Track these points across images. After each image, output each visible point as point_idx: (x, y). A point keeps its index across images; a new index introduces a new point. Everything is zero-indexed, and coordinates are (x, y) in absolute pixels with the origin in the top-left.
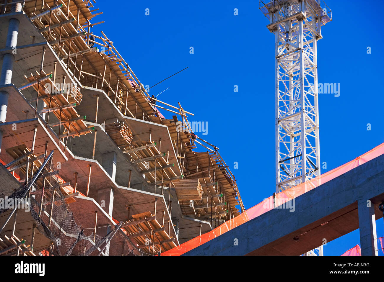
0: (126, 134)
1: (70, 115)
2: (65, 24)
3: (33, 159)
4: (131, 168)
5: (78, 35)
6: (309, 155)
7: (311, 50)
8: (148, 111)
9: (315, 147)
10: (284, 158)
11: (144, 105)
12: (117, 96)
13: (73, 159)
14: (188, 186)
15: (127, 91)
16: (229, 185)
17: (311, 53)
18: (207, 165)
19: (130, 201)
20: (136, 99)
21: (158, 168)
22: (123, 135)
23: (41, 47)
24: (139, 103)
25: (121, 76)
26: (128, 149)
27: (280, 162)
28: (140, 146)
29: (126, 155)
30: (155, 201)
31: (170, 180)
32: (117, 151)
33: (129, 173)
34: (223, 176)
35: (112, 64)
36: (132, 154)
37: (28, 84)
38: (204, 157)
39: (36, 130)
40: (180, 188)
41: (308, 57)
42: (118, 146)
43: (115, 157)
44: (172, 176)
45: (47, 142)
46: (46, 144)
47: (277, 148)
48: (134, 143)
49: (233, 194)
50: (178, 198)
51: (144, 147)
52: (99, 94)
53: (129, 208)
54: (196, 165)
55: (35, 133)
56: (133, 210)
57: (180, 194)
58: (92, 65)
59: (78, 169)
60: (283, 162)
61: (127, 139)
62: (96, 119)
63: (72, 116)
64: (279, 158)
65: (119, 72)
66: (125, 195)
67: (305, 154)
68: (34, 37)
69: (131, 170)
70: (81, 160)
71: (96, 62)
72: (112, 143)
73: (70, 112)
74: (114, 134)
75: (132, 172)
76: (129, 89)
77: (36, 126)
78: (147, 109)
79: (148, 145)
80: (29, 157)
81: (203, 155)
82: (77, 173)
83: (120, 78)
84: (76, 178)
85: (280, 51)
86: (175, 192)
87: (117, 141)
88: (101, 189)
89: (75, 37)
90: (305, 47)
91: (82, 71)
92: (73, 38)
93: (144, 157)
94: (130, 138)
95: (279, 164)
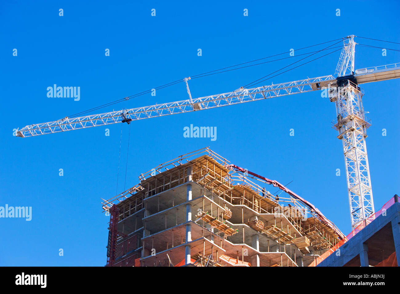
0: (260, 225)
1: (224, 227)
2: (214, 181)
3: (204, 259)
4: (268, 239)
5: (222, 184)
6: (367, 206)
7: (362, 146)
8: (275, 205)
9: (370, 199)
10: (355, 210)
11: (271, 203)
12: (253, 204)
13: (233, 246)
14: (301, 241)
15: (260, 199)
16: (330, 229)
17: (363, 147)
18: (314, 223)
19: (269, 258)
20: (266, 201)
21: (281, 237)
22: (258, 226)
23: (202, 198)
24: (268, 203)
25: (254, 193)
26: (264, 231)
27: (352, 213)
28: (269, 229)
29: (264, 234)
30: (281, 256)
31: (290, 240)
32: (258, 234)
33: (268, 242)
34: (325, 226)
35: (248, 189)
36: (267, 233)
37: (198, 219)
38: (311, 220)
39: (204, 243)
40: (297, 242)
41: (360, 151)
42: (258, 231)
43: (257, 237)
44: (290, 239)
45: (212, 246)
46: (212, 247)
47: (350, 205)
48: (265, 228)
49: (334, 233)
50: (298, 248)
51: (271, 229)
52: (242, 207)
53: (270, 261)
54: (308, 224)
55: (204, 244)
56: (272, 261)
57: (298, 245)
58: (238, 192)
59: (238, 249)
60: (355, 212)
61: (261, 227)
62: (243, 221)
63: (225, 227)
64: (352, 210)
65: (252, 192)
66: (266, 256)
67: (364, 207)
68: (201, 190)
69: (268, 241)
70: (237, 246)
71: (240, 189)
72: (254, 231)
73: (224, 226)
74: (253, 226)
75: (269, 241)
76: (261, 198)
77: (204, 241)
78: (273, 204)
79: (273, 228)
80: (202, 259)
81: (310, 219)
82: (238, 251)
83: (254, 194)
84: (238, 253)
85: (345, 149)
86: (295, 245)
87: (256, 229)
88: (252, 256)
89: (221, 185)
90: (358, 145)
91: (232, 197)
92: (220, 186)
93: (273, 233)
94: (263, 226)
95: (352, 214)
